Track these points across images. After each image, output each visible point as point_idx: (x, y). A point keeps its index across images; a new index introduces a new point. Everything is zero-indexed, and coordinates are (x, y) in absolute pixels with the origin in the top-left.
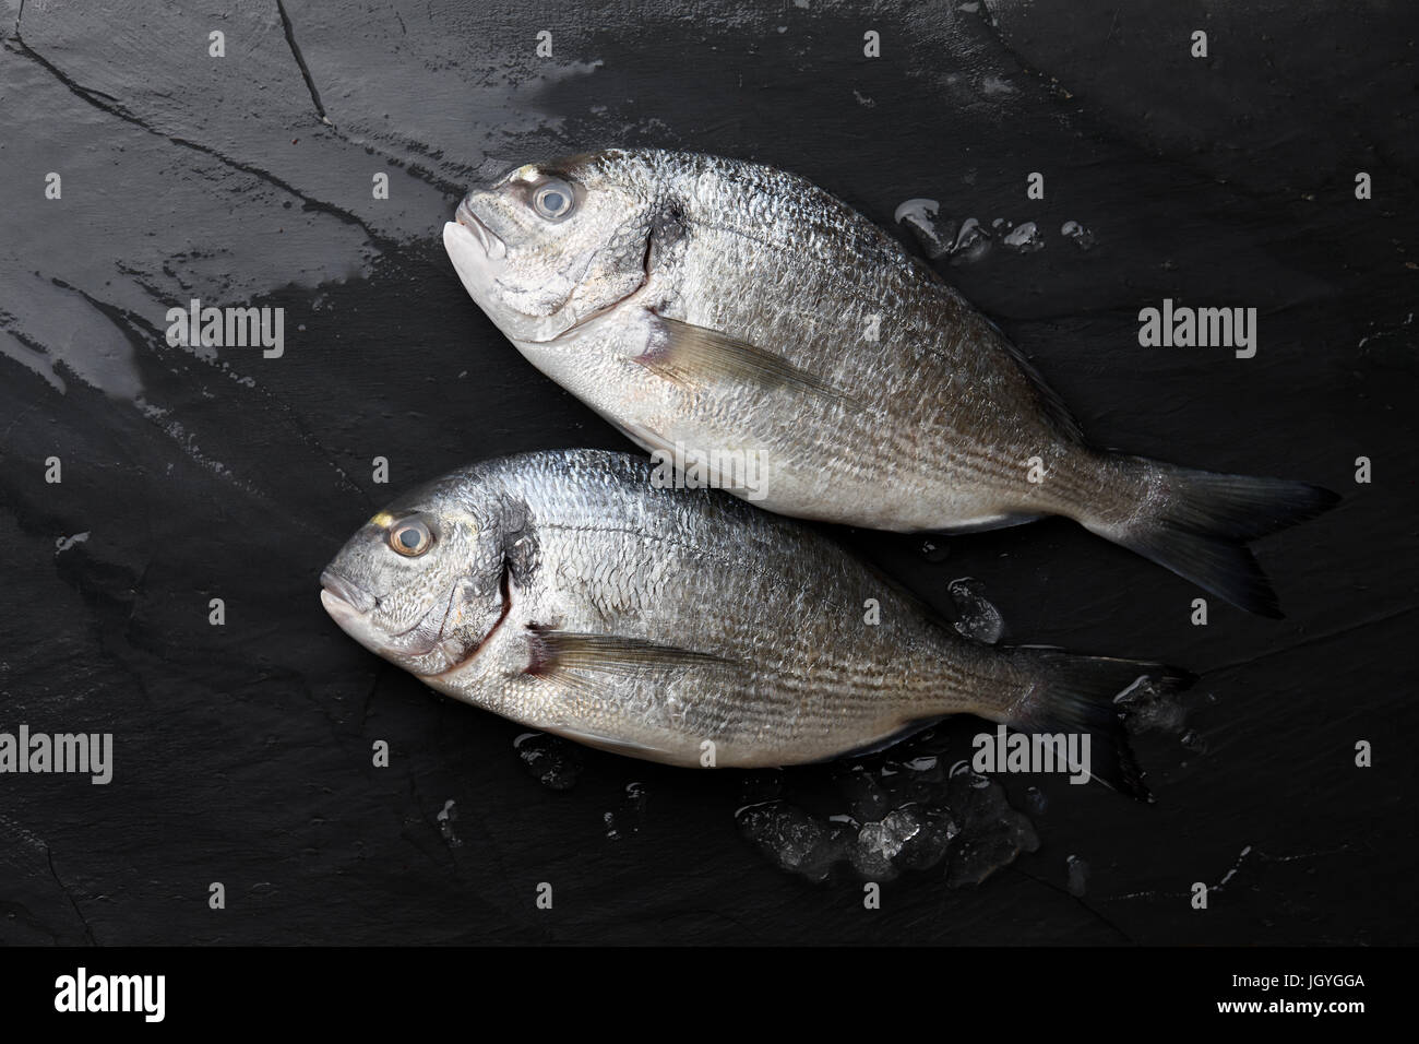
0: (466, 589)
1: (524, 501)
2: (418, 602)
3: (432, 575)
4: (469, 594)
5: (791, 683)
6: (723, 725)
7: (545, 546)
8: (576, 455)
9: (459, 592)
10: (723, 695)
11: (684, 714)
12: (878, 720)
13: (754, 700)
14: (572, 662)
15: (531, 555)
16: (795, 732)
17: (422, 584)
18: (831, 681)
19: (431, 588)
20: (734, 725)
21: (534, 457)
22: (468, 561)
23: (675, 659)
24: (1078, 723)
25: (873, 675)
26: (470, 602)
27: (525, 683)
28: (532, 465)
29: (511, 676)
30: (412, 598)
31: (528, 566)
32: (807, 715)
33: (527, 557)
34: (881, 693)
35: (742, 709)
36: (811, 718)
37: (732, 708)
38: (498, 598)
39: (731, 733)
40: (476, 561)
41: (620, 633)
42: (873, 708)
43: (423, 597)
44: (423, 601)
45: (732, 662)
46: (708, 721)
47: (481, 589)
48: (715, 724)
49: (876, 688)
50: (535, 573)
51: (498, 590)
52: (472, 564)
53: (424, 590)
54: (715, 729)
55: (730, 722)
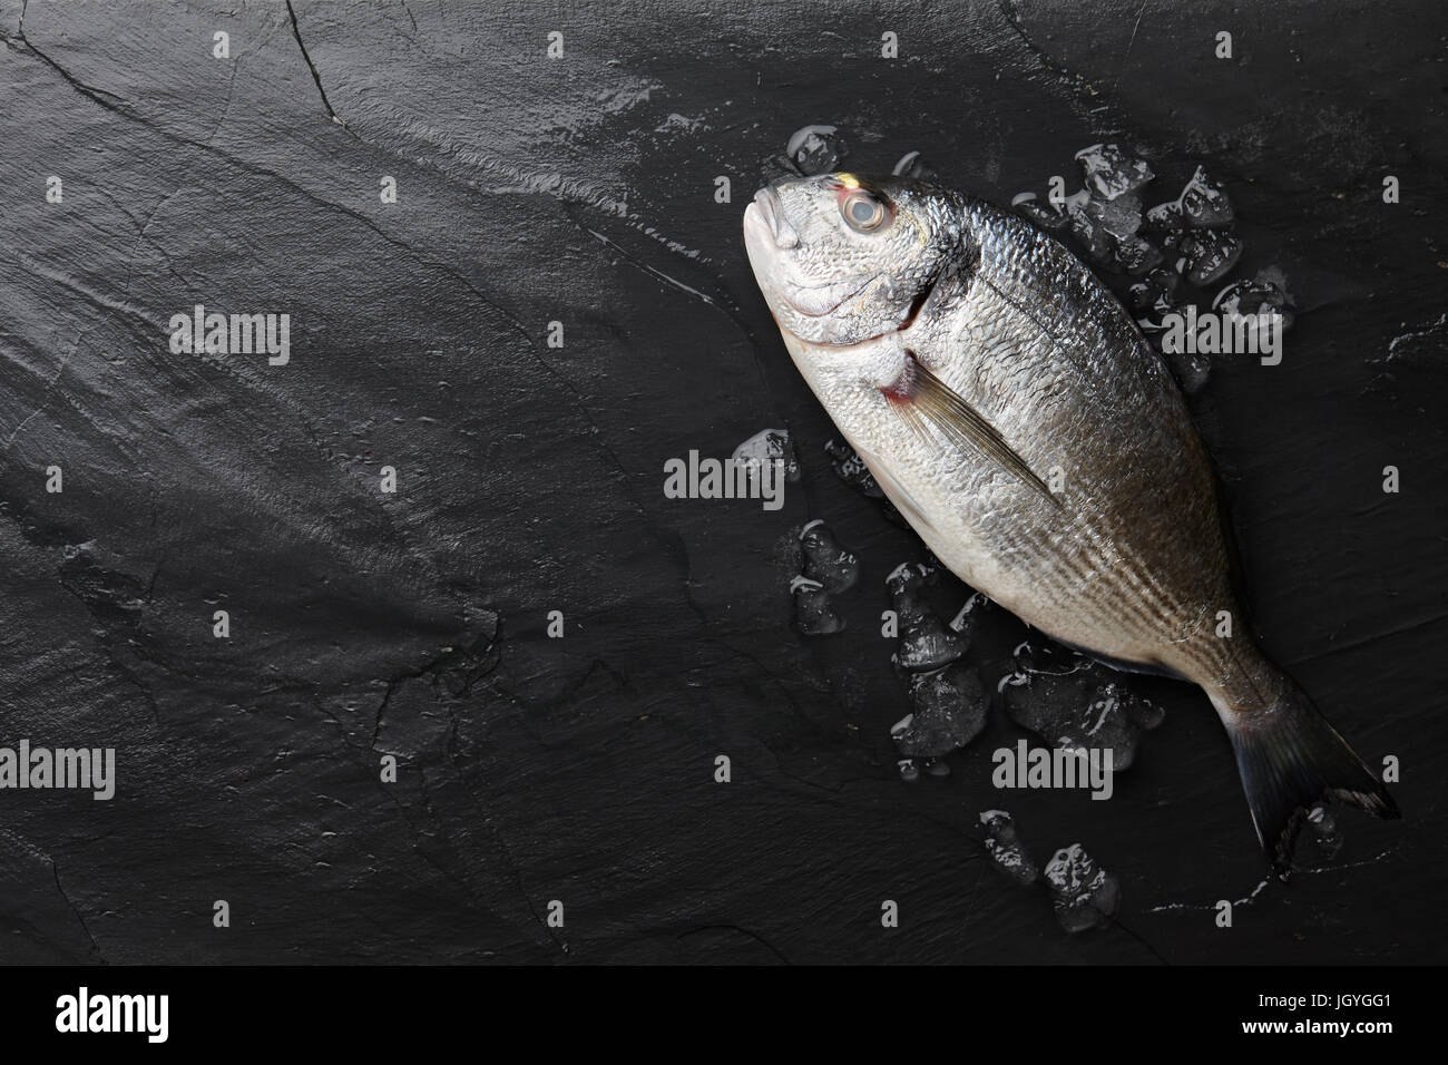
0: (882, 286)
1: (980, 247)
2: (834, 269)
3: (861, 255)
4: (882, 291)
5: (1094, 559)
6: (1011, 550)
7: (972, 296)
8: (1047, 242)
9: (877, 284)
10: (1029, 525)
11: (986, 516)
12: (1137, 642)
13: (1052, 550)
14: (926, 407)
15: (956, 296)
16: (1067, 603)
17: (847, 256)
18: (1129, 583)
19: (852, 266)
20: (1018, 557)
21: (1011, 218)
22: (900, 264)
23: (1010, 464)
24: (1279, 771)
25: (1165, 605)
26: (878, 300)
27: (872, 397)
28: (1005, 223)
29: (865, 383)
30: (831, 262)
31: (946, 302)
32: (1088, 596)
33: (950, 295)
34: (1161, 624)
35: (1036, 548)
36: (1088, 602)
37: (1028, 541)
38: (904, 314)
39: (1013, 561)
40: (907, 269)
41: (981, 410)
42: (1142, 629)
43: (840, 268)
44: (839, 271)
45: (1058, 502)
46: (1001, 537)
47: (895, 295)
48: (1005, 544)
49: (1160, 617)
50: (948, 313)
51: (909, 306)
52: (902, 269)
53: (845, 262)
54: (1002, 549)
55: (1019, 552)
